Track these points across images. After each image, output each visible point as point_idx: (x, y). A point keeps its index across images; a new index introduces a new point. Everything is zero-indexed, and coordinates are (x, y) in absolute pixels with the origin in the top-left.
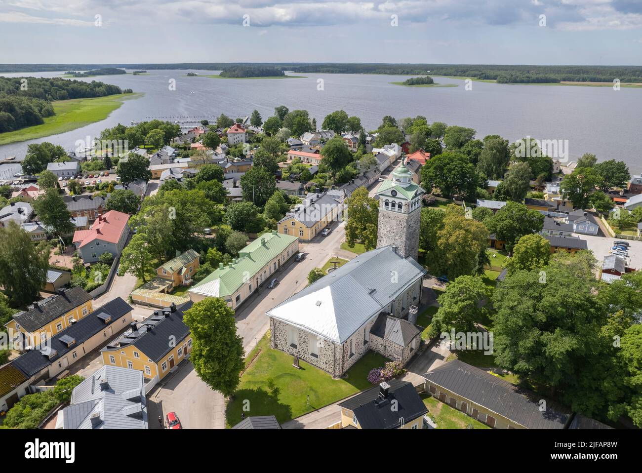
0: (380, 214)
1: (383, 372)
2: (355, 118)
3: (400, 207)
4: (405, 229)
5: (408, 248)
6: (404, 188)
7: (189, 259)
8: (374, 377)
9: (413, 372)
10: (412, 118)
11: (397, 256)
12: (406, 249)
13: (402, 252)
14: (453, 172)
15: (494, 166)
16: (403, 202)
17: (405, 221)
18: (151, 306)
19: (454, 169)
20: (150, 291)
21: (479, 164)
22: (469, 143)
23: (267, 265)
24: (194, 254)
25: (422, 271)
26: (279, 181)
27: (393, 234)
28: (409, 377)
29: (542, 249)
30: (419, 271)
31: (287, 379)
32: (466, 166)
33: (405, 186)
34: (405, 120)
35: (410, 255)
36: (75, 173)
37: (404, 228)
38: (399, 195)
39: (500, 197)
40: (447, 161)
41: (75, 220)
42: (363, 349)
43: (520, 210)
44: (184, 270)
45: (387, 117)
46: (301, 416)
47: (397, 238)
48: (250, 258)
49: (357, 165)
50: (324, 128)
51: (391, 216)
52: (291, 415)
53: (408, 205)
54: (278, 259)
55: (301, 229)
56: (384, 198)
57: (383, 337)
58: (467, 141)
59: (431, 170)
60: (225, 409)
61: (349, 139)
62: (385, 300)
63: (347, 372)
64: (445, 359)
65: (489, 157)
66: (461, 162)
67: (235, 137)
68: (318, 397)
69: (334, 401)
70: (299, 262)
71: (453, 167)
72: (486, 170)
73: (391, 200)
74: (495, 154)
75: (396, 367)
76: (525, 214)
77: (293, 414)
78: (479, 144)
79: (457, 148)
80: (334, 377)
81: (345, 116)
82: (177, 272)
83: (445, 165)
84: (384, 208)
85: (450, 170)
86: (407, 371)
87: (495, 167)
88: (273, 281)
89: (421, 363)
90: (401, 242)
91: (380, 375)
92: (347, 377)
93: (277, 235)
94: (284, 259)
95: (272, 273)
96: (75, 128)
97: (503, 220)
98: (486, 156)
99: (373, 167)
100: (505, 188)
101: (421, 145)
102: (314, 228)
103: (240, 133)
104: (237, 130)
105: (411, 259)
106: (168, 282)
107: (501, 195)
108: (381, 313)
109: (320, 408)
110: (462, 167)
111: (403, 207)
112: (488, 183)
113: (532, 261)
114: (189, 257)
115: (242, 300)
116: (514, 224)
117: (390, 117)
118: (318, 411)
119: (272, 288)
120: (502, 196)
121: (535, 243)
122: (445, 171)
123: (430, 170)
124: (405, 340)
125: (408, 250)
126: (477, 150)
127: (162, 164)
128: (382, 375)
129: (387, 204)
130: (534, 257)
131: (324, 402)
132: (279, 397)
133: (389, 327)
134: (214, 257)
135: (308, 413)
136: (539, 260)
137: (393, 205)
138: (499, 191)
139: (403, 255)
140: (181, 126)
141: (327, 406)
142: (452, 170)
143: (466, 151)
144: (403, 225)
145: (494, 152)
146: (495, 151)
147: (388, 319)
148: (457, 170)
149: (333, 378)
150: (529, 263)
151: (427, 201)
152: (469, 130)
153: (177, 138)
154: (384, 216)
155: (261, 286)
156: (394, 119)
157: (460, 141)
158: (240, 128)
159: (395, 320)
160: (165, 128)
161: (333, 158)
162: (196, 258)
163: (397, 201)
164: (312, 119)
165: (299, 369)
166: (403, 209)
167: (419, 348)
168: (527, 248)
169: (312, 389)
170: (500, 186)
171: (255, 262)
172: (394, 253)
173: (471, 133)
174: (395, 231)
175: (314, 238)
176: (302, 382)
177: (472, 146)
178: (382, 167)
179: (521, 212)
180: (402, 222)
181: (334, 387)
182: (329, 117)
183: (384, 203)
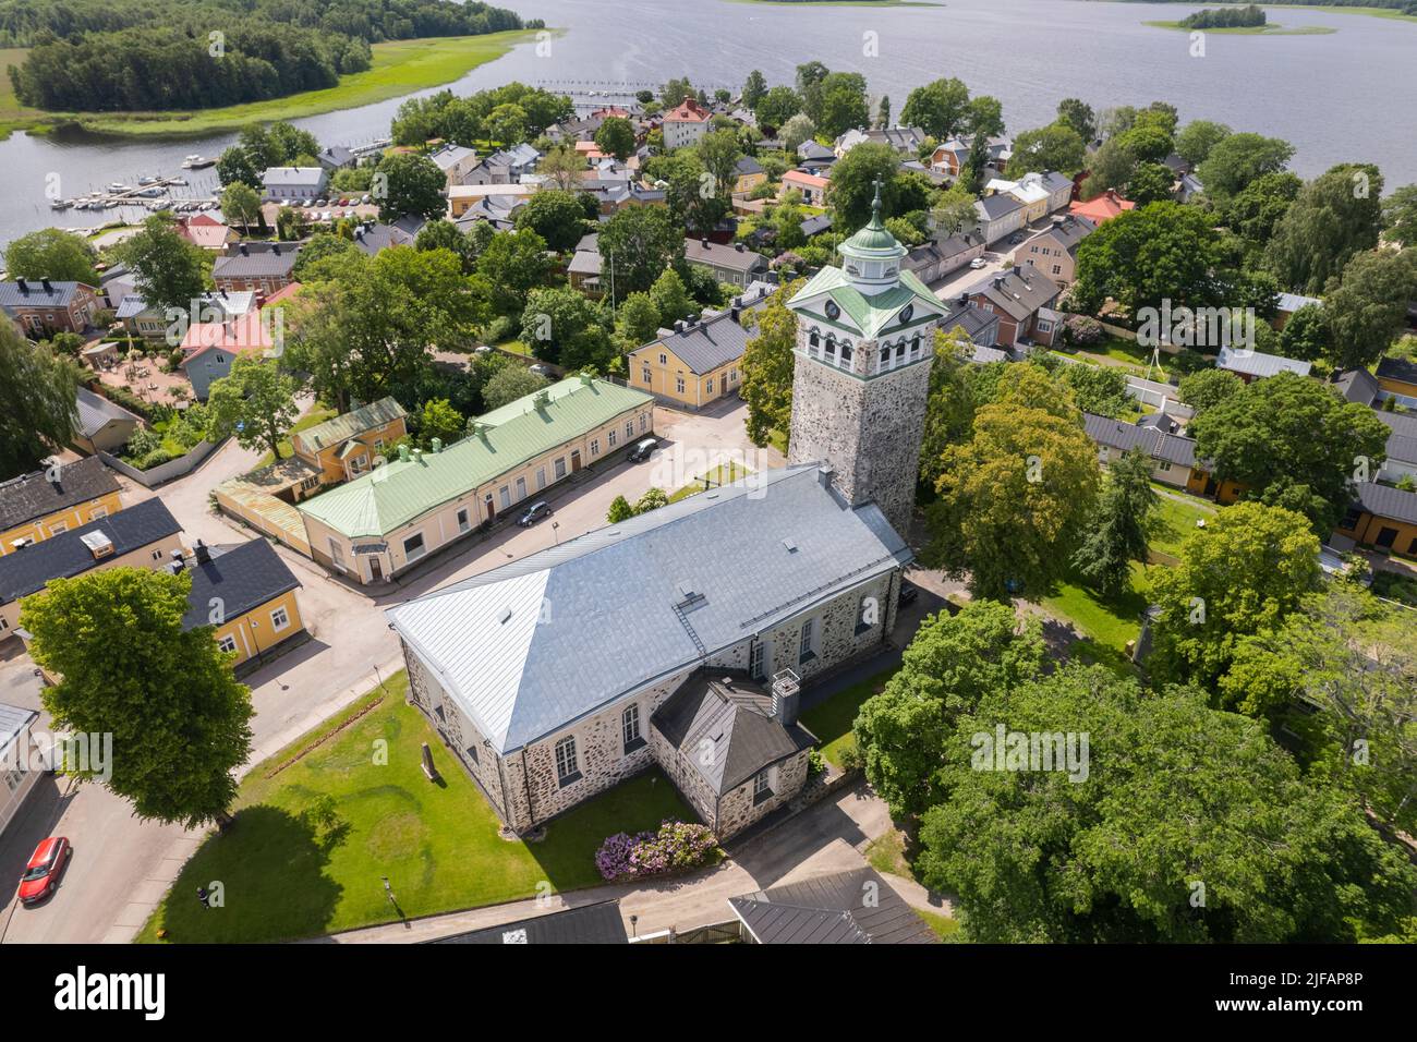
0: (797, 367)
1: (641, 851)
2: (988, 101)
3: (846, 353)
4: (857, 424)
5: (865, 480)
6: (867, 298)
7: (373, 420)
8: (607, 860)
9: (743, 865)
10: (1138, 107)
11: (829, 499)
12: (857, 482)
13: (846, 490)
14: (1163, 260)
15: (1316, 251)
16: (855, 342)
17: (857, 398)
18: (248, 525)
19: (1168, 251)
20: (257, 488)
21: (1273, 243)
22: (1263, 181)
23: (528, 462)
24: (392, 410)
25: (895, 554)
26: (709, 245)
27: (826, 434)
28: (727, 880)
29: (1282, 564)
30: (887, 552)
31: (384, 805)
32: (1208, 246)
33: (871, 291)
34: (1119, 114)
35: (874, 501)
36: (315, 192)
37: (853, 419)
38: (844, 319)
39: (1295, 348)
40: (1150, 227)
41: (227, 298)
42: (622, 762)
43: (1306, 402)
44: (352, 445)
45: (1071, 101)
46: (356, 930)
47: (835, 445)
48: (485, 440)
49: (925, 220)
50: (905, 121)
51: (825, 378)
52: (329, 920)
53: (868, 354)
54: (573, 448)
55: (680, 376)
56: (809, 322)
57: (677, 746)
58: (1258, 174)
59: (1105, 249)
60: (191, 856)
61: (950, 153)
62: (721, 634)
63: (550, 822)
64: (864, 845)
65: (1305, 227)
66: (1192, 232)
67: (679, 132)
68: (428, 880)
69: (466, 906)
70: (636, 462)
71: (1164, 247)
72: (1291, 263)
73: (825, 329)
74: (1326, 217)
75: (688, 843)
76: (1318, 416)
77: (336, 920)
78: (1291, 187)
79: (1227, 194)
80: (506, 829)
81: (959, 94)
82: (334, 449)
83: (1145, 239)
84: (807, 350)
85: (1156, 254)
86: (727, 858)
87: (1316, 256)
88: (533, 509)
89: (782, 842)
90: (844, 459)
91: (627, 857)
92: (541, 838)
93: (591, 385)
94: (595, 449)
95: (548, 484)
96: (388, 98)
97: (1240, 425)
98: (1297, 221)
99: (967, 228)
100: (1316, 322)
101: (1115, 179)
102: (716, 378)
103: (692, 123)
104: (686, 115)
105: (875, 512)
106: (307, 471)
107: (1301, 340)
108: (701, 669)
109: (418, 919)
110: (1195, 248)
111: (854, 355)
112: (1279, 299)
113: (1237, 598)
114: (376, 416)
115: (430, 546)
116: (1273, 443)
117: (1077, 101)
118: (408, 926)
119: (526, 526)
120: (1304, 344)
121: (1261, 539)
122: (1142, 256)
123: (1101, 249)
124: (729, 769)
125: (867, 485)
126: (1277, 202)
127: (481, 183)
128: (633, 859)
129: (814, 341)
130: (1246, 587)
131: (438, 900)
132: (336, 854)
133: (704, 719)
134: (436, 424)
135: (379, 925)
136: (1262, 598)
137: (830, 347)
138: (1299, 328)
139: (848, 497)
140: (576, 101)
141: (440, 915)
142: (1163, 254)
143: (1246, 203)
144: (852, 411)
145: (1323, 211)
146: (1328, 208)
147: (710, 693)
148: (1176, 255)
149: (500, 833)
150: (1227, 600)
151: (1075, 333)
152: (1273, 143)
153: (554, 128)
154: (807, 374)
155: (504, 515)
156: (1088, 108)
157: (1239, 174)
158: (693, 110)
159: (727, 701)
160: (533, 102)
161: (852, 193)
162: (392, 420)
163: (840, 336)
164: (881, 99)
165: (433, 781)
166: (852, 362)
167: (803, 790)
168: (1227, 551)
169: (427, 853)
170: (1303, 315)
171: (493, 451)
172: (821, 488)
173: (1277, 153)
174: (831, 424)
175: (716, 402)
176: (418, 821)
177: (1268, 192)
178: (993, 232)
179: (1307, 409)
180: (849, 402)
181: (489, 860)
182: (917, 95)
183: (808, 336)
